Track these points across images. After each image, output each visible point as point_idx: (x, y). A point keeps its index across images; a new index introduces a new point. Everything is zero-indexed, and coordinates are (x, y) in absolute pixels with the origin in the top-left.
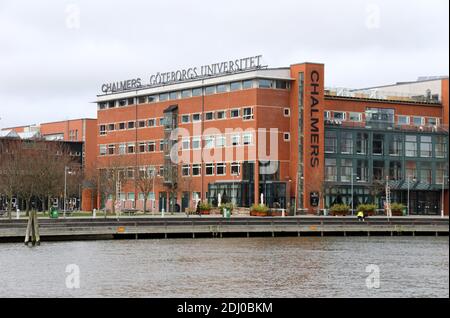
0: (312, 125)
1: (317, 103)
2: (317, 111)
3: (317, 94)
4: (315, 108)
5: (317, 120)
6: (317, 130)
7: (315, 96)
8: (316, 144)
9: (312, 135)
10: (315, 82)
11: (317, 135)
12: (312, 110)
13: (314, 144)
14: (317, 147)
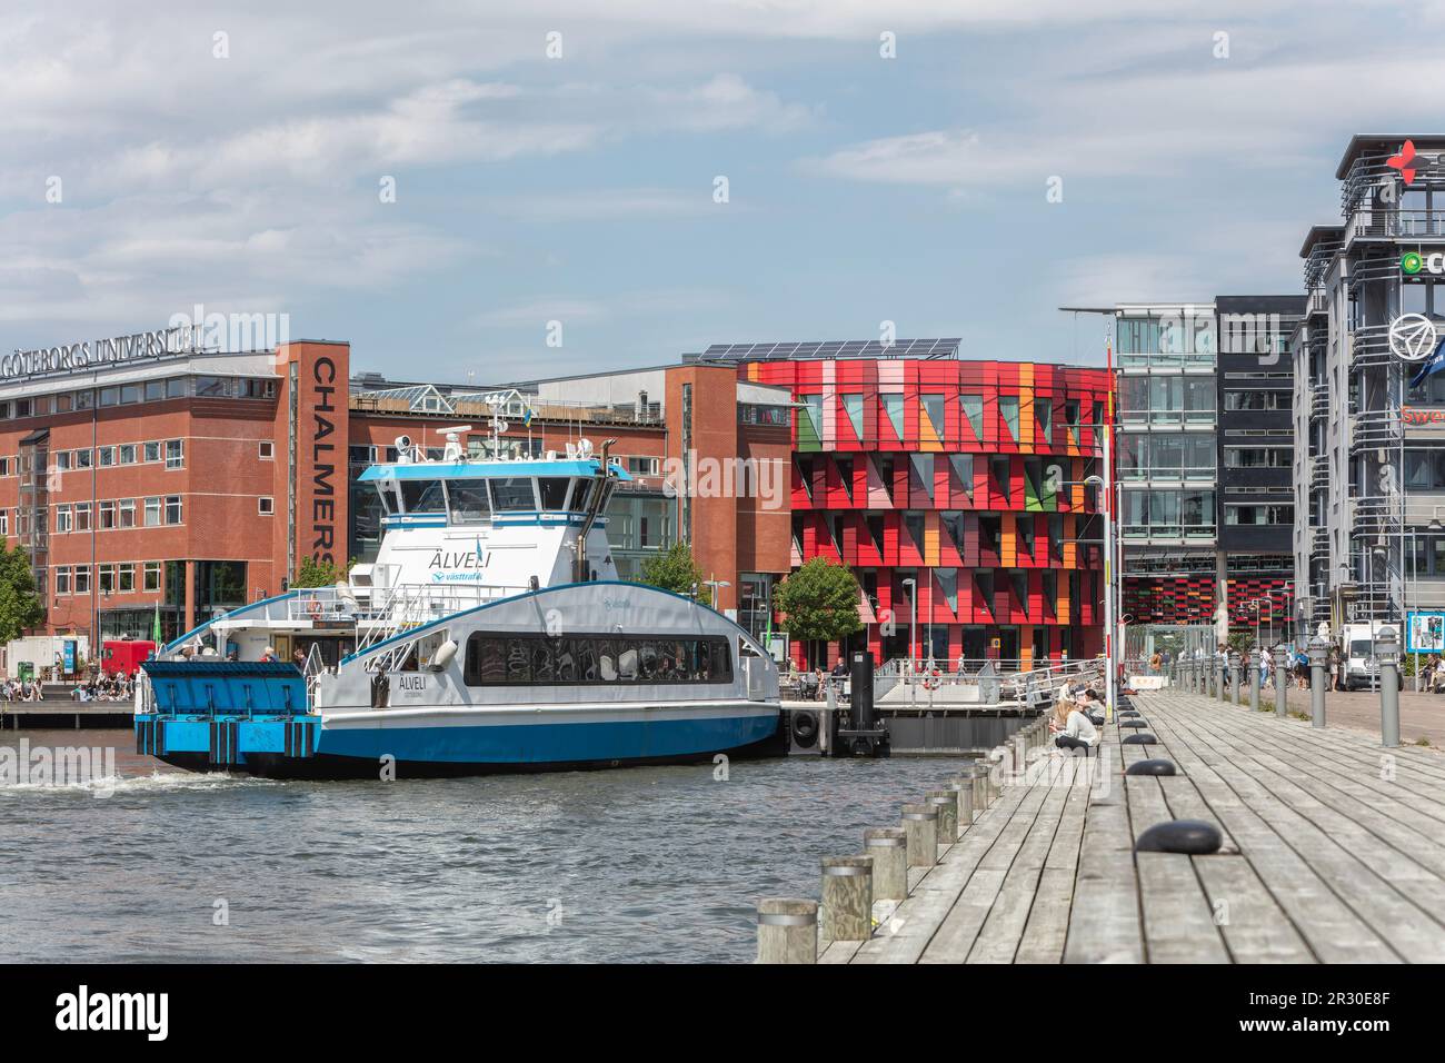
0: (317, 480)
1: (331, 428)
2: (331, 448)
3: (331, 409)
4: (324, 441)
5: (330, 470)
6: (330, 490)
7: (325, 415)
8: (326, 522)
9: (317, 502)
10: (325, 383)
11: (331, 503)
12: (318, 447)
13: (321, 522)
14: (331, 529)
